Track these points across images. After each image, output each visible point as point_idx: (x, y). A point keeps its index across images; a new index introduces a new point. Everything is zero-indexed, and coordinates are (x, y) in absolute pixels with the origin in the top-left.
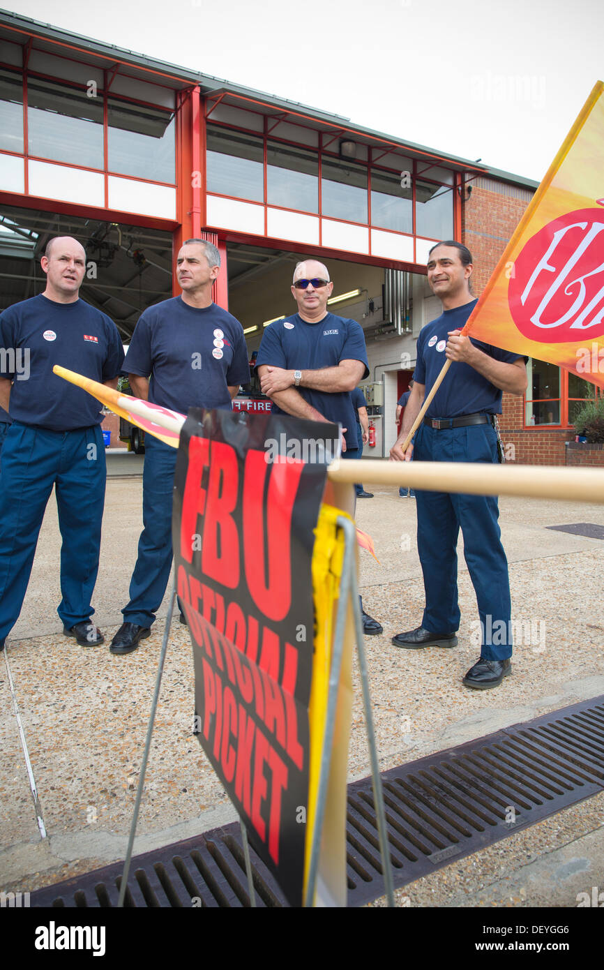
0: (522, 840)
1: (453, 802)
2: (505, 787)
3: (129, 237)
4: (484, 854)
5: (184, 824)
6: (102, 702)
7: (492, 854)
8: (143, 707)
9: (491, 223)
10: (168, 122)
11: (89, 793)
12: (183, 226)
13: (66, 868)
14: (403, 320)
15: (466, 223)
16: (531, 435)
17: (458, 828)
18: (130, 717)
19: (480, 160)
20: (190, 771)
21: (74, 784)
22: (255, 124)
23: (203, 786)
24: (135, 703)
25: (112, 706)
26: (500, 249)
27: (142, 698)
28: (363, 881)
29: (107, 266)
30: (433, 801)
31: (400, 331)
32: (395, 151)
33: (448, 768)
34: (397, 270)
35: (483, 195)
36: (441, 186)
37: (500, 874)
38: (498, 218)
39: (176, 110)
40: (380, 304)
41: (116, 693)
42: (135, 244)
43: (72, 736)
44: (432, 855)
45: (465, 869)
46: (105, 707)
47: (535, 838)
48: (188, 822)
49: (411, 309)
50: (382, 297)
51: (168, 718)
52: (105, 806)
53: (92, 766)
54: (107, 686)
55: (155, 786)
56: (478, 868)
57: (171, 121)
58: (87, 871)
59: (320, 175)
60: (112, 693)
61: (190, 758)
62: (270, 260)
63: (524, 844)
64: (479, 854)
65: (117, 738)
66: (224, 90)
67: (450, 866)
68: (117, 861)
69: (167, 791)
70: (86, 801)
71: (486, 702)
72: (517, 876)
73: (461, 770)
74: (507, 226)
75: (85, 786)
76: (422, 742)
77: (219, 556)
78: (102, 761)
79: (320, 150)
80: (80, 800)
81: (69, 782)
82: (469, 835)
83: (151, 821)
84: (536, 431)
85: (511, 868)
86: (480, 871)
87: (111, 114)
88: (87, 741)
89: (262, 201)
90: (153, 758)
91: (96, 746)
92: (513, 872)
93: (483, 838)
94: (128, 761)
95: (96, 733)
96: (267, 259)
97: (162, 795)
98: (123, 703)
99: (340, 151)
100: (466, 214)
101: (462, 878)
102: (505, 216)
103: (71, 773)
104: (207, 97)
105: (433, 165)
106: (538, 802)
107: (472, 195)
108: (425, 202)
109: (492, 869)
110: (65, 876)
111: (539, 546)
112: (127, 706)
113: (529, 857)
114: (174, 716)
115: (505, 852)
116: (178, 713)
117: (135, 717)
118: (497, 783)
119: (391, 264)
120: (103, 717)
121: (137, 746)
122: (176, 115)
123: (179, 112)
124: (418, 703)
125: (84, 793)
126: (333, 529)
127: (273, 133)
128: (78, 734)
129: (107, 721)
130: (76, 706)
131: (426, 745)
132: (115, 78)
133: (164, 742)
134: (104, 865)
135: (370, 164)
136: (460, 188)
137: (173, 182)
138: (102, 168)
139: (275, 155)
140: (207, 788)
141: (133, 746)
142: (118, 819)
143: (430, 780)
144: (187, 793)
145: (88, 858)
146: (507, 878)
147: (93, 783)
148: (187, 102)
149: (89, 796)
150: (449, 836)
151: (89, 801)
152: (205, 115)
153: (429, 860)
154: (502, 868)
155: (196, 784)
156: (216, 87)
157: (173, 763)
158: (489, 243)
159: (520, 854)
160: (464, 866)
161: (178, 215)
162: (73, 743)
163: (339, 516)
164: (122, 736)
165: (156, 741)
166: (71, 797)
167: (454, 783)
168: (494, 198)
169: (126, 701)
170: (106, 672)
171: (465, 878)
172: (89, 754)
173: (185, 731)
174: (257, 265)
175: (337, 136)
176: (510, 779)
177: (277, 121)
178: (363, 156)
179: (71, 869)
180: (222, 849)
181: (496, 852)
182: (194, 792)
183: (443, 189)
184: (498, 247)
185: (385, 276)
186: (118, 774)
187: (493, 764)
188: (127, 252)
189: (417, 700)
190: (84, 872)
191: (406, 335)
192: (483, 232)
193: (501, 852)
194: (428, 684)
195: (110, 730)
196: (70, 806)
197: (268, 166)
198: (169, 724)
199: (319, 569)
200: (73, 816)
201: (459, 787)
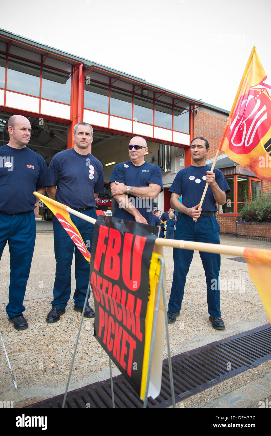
0: (216, 388)
1: (188, 374)
2: (210, 368)
3: (48, 125)
4: (201, 394)
5: (76, 383)
6: (38, 332)
7: (204, 394)
8: (56, 334)
9: (205, 126)
10: (68, 78)
11: (35, 370)
12: (73, 122)
13: (27, 401)
14: (167, 166)
15: (195, 126)
16: (221, 218)
17: (190, 384)
18: (51, 338)
19: (201, 100)
20: (78, 361)
21: (28, 366)
22: (106, 81)
23: (83, 367)
24: (52, 332)
25: (42, 333)
26: (209, 137)
27: (55, 330)
28: (152, 405)
29: (37, 137)
30: (180, 373)
31: (166, 170)
32: (165, 94)
33: (186, 359)
34: (165, 144)
35: (202, 114)
36: (184, 110)
37: (208, 402)
38: (208, 124)
39: (72, 73)
40: (157, 159)
41: (44, 328)
42: (50, 128)
43: (26, 346)
44: (180, 395)
45: (193, 400)
46: (40, 334)
47: (221, 388)
48: (78, 382)
49: (171, 161)
50: (158, 155)
51: (67, 339)
52: (42, 376)
53: (35, 359)
54: (40, 325)
55: (63, 367)
56: (198, 400)
57: (69, 77)
58: (36, 402)
59: (133, 103)
60: (42, 328)
61: (78, 355)
62: (109, 137)
63: (217, 390)
64: (199, 394)
65: (45, 347)
66: (93, 66)
67: (187, 399)
68: (49, 398)
69: (68, 369)
70: (33, 373)
71: (202, 333)
72: (214, 403)
73: (192, 361)
74: (212, 127)
75: (33, 367)
76: (175, 349)
77: (111, 268)
78: (39, 357)
79: (133, 92)
80: (31, 373)
81: (26, 366)
82: (195, 387)
83: (62, 382)
84: (224, 216)
85: (212, 399)
86: (199, 401)
87: (44, 73)
88: (33, 348)
89: (108, 113)
90: (62, 356)
91: (36, 350)
92: (213, 401)
93: (200, 388)
94: (51, 357)
95: (36, 345)
96: (108, 137)
97: (66, 371)
98: (47, 332)
99: (142, 93)
100: (195, 122)
101: (192, 404)
102: (211, 123)
103: (26, 362)
104: (85, 68)
105: (181, 101)
106: (223, 374)
107: (197, 114)
108: (177, 116)
109: (204, 400)
110: (27, 404)
111: (224, 267)
112: (49, 334)
113: (219, 395)
114: (69, 338)
115: (209, 393)
116: (71, 336)
117: (53, 338)
118: (206, 366)
119: (162, 142)
120: (39, 338)
121: (54, 350)
122: (72, 75)
123: (73, 74)
124: (173, 333)
125: (33, 370)
126: (157, 260)
127: (113, 85)
128: (29, 345)
129: (41, 340)
130: (26, 333)
131: (177, 351)
132: (47, 59)
133: (66, 349)
134: (43, 400)
135: (154, 99)
136: (192, 111)
137: (70, 104)
138: (39, 96)
139: (114, 94)
140: (85, 368)
141: (53, 350)
142: (48, 381)
143: (179, 365)
144: (77, 370)
145: (36, 397)
146: (210, 403)
147: (36, 366)
148: (77, 70)
149: (35, 371)
150: (186, 387)
151: (35, 373)
152: (85, 76)
153: (179, 397)
154: (208, 400)
155: (81, 366)
156: (90, 64)
157: (70, 357)
158: (204, 134)
159: (216, 394)
160: (193, 399)
161: (71, 117)
162: (26, 349)
163: (159, 256)
164: (48, 346)
165: (63, 348)
166: (27, 372)
167: (188, 366)
168: (207, 116)
169: (49, 331)
170: (39, 319)
171: (193, 404)
172: (34, 354)
173: (74, 344)
174: (104, 139)
175: (141, 87)
176: (212, 364)
177: (115, 80)
178: (151, 96)
179: (29, 401)
180: (93, 393)
181: (206, 393)
182: (80, 370)
183: (185, 111)
184: (208, 136)
185: (160, 147)
186: (47, 362)
187: (205, 358)
188: (47, 131)
189: (173, 332)
190: (35, 402)
191: (168, 172)
192: (202, 130)
193: (208, 393)
194: (178, 325)
195: (42, 344)
196: (27, 375)
197: (111, 98)
198: (68, 341)
199: (152, 273)
200: (29, 380)
201: (191, 367)
